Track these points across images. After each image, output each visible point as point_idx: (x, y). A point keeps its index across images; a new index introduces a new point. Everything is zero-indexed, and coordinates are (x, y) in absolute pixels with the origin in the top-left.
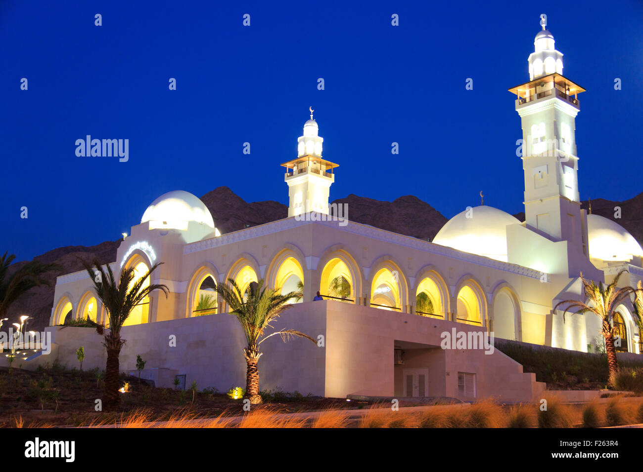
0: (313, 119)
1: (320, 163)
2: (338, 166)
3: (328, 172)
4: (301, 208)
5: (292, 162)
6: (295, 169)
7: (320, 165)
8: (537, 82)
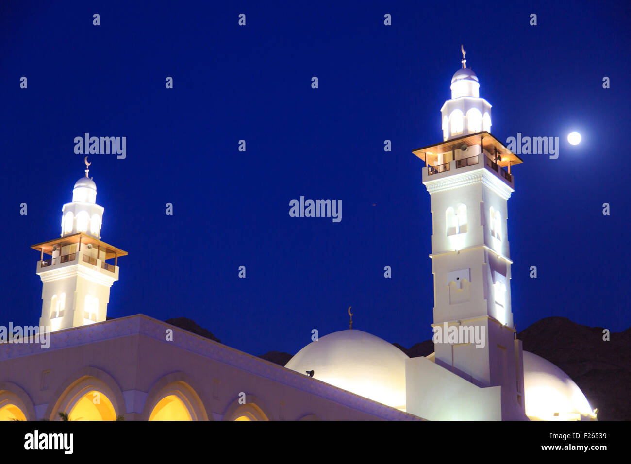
0: (90, 176)
1: (98, 247)
2: (126, 254)
3: (109, 263)
4: (61, 319)
5: (51, 243)
6: (55, 255)
7: (96, 250)
8: (456, 142)
